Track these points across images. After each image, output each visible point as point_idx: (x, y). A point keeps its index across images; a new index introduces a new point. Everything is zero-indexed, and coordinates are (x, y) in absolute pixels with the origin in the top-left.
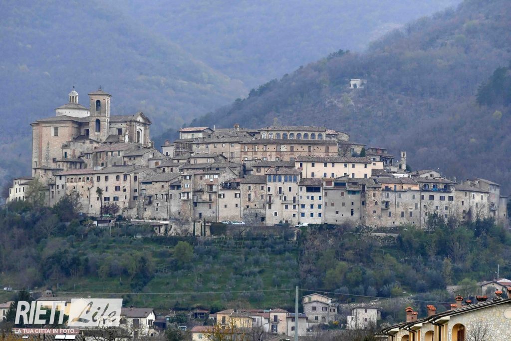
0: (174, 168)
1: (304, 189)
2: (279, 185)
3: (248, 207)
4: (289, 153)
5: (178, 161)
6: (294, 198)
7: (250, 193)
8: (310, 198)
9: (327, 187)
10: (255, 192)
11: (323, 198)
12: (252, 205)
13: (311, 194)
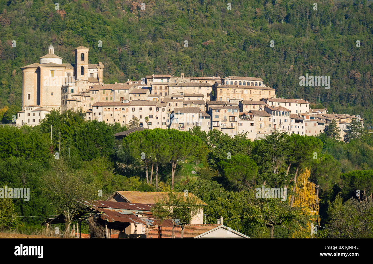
0: (178, 103)
1: (294, 120)
2: (279, 118)
3: (259, 132)
4: (249, 95)
5: (177, 99)
6: (288, 127)
7: (261, 123)
8: (297, 127)
9: (307, 120)
10: (265, 122)
11: (305, 127)
12: (262, 131)
13: (297, 124)
